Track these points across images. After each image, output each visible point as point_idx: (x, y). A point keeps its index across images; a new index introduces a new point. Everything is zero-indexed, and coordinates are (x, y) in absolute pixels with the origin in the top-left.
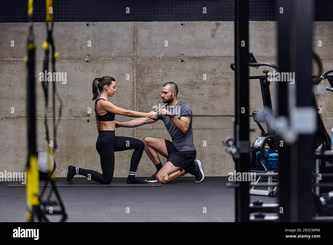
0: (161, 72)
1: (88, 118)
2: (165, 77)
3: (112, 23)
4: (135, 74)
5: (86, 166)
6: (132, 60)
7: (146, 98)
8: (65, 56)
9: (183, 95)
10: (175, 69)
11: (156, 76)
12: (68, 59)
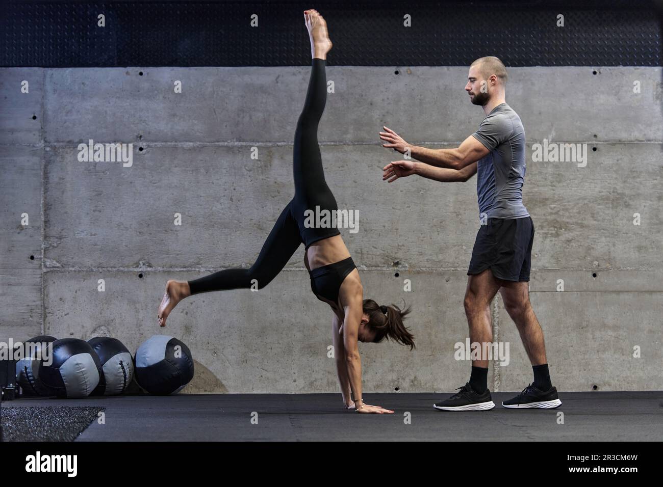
0: (551, 172)
1: (396, 268)
2: (559, 182)
3: (448, 69)
5: (390, 368)
8: (349, 137)
9: (595, 220)
11: (540, 181)
12: (356, 143)
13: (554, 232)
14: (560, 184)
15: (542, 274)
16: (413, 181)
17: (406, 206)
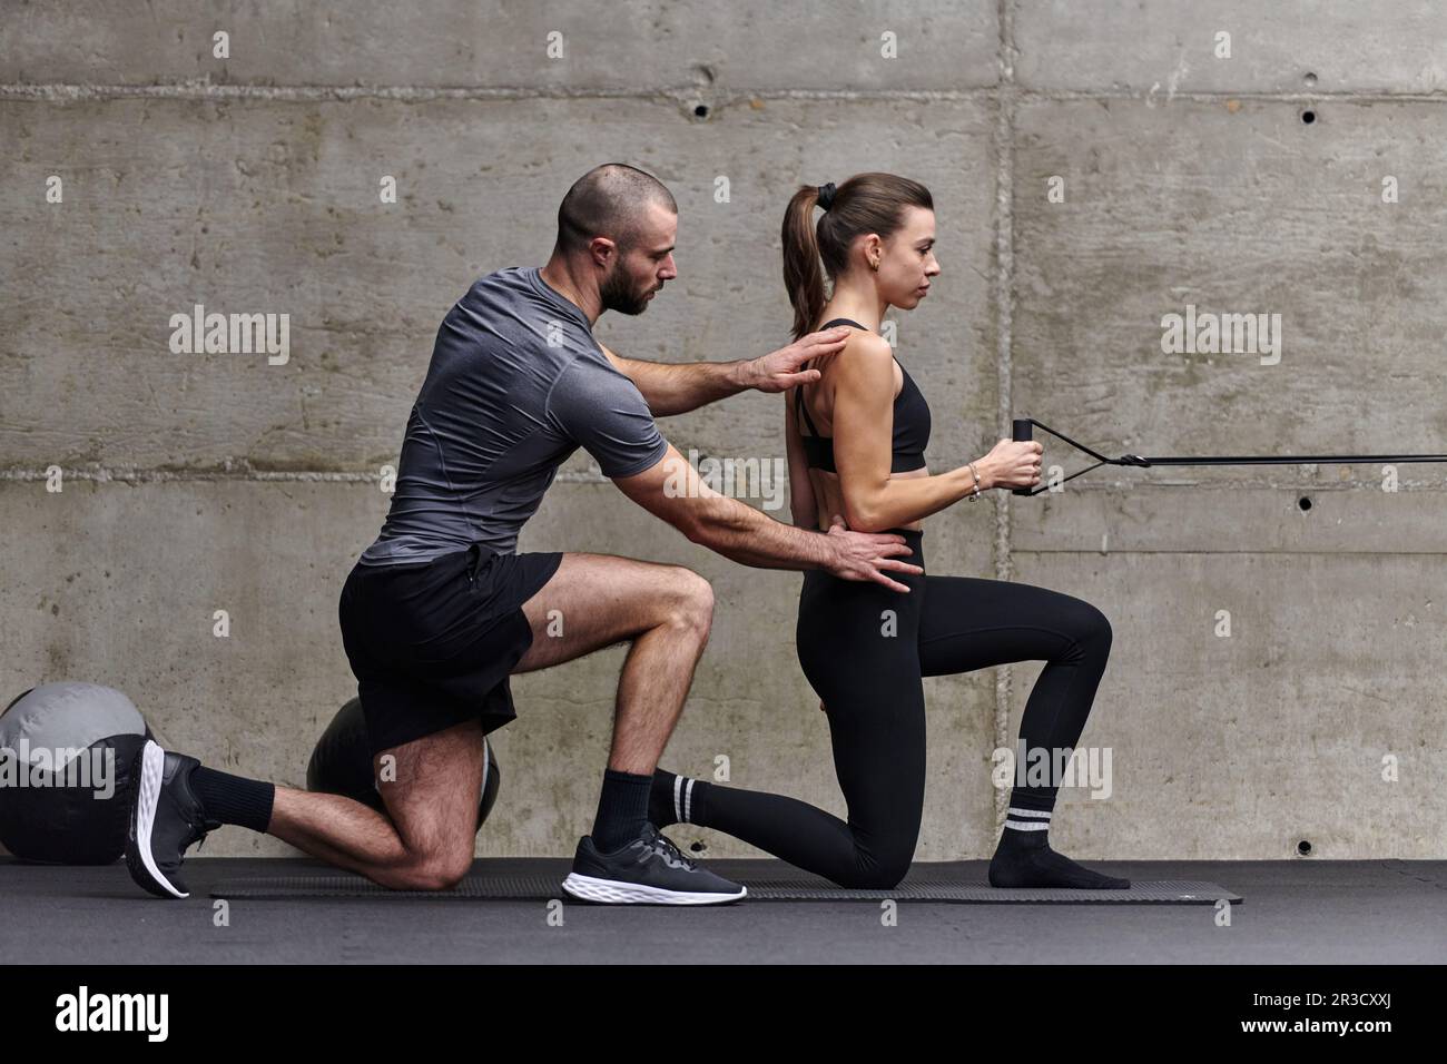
0: (1173, 187)
2: (1200, 216)
4: (1004, 198)
6: (990, 109)
7: (1073, 352)
9: (1310, 335)
10: (1264, 165)
11: (1139, 214)
12: (578, 93)
13: (1181, 370)
14: (1200, 224)
15: (1145, 498)
16: (752, 211)
17: (731, 285)
